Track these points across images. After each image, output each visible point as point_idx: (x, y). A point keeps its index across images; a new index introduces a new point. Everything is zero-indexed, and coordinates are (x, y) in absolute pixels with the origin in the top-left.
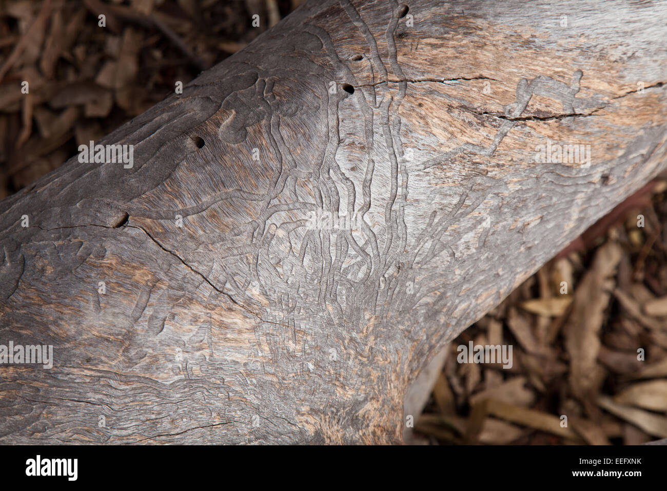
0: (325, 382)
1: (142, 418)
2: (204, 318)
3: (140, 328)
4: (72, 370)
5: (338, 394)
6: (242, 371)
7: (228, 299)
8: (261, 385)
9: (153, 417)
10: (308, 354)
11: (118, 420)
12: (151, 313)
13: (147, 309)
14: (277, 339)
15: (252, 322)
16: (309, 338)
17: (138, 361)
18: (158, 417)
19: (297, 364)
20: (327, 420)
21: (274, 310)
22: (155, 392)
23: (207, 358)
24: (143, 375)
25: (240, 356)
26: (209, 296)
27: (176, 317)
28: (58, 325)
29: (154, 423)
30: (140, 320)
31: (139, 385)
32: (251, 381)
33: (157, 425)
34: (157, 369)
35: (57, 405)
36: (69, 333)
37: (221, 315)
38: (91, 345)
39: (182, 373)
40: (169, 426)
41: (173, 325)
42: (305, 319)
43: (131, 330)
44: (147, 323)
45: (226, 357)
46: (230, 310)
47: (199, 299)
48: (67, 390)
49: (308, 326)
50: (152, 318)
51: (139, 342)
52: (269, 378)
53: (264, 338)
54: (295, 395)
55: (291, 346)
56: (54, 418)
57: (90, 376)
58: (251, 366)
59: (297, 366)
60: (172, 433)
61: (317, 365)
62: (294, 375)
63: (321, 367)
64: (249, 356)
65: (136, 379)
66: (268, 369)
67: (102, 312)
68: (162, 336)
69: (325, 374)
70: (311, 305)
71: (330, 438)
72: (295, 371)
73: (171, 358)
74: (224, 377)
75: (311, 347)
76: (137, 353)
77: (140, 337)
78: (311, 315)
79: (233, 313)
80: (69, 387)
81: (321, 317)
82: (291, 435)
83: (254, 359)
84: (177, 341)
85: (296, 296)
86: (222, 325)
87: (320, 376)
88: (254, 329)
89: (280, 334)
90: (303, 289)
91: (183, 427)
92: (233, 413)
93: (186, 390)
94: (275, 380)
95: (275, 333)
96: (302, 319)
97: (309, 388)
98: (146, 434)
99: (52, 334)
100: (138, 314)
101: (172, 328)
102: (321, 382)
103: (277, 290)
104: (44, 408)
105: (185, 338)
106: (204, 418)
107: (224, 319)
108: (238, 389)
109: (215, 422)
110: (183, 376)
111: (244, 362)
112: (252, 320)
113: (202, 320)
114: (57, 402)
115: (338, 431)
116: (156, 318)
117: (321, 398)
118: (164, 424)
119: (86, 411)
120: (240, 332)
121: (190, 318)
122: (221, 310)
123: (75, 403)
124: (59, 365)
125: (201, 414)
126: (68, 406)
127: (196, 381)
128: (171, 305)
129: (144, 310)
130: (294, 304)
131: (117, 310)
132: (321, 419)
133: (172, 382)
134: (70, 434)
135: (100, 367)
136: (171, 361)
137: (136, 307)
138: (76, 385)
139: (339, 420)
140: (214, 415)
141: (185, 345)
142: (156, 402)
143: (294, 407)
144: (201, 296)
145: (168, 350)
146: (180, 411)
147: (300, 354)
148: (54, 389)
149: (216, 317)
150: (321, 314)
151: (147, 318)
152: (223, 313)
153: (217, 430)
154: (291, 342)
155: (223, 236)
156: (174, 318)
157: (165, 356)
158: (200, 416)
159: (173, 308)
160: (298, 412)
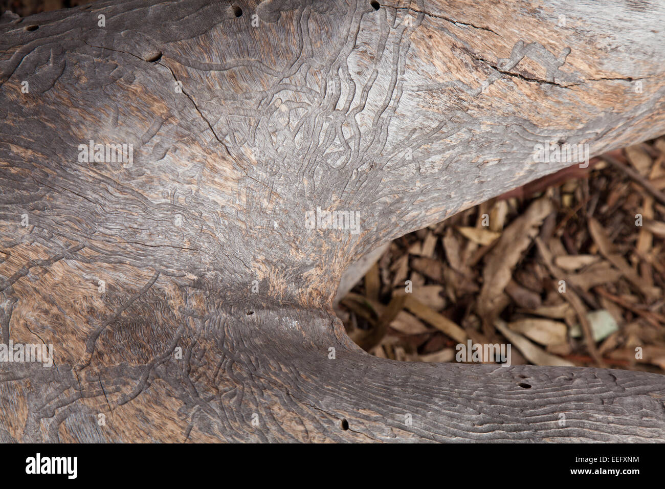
0: (284, 240)
1: (126, 224)
2: (200, 158)
3: (145, 151)
4: (80, 168)
5: (291, 254)
6: (219, 212)
7: (224, 149)
8: (231, 228)
9: (136, 226)
10: (277, 214)
11: (106, 220)
12: (158, 141)
13: (155, 137)
14: (255, 194)
15: (239, 174)
16: (281, 201)
17: (136, 177)
18: (139, 227)
19: (266, 219)
20: (276, 272)
21: (260, 170)
22: (143, 207)
23: (194, 192)
24: (137, 190)
25: (220, 198)
26: (210, 142)
27: (178, 151)
28: (79, 128)
29: (134, 231)
30: (147, 144)
31: (131, 197)
32: (224, 222)
33: (136, 234)
34: (150, 188)
35: (59, 192)
36: (86, 137)
37: (215, 161)
39: (169, 198)
40: (146, 238)
41: (173, 157)
42: (282, 185)
43: (138, 150)
44: (152, 149)
45: (208, 196)
46: (224, 158)
47: (201, 142)
48: (71, 183)
49: (283, 192)
50: (158, 146)
51: (141, 162)
52: (239, 224)
53: (244, 190)
54: (256, 244)
55: (265, 203)
56: (55, 202)
57: (93, 177)
58: (227, 210)
59: (265, 221)
60: (148, 244)
61: (281, 225)
62: (260, 227)
63: (284, 228)
64: (228, 201)
65: (130, 191)
66: (240, 216)
67: (118, 128)
68: (162, 163)
69: (285, 235)
70: (291, 174)
71: (274, 287)
72: (262, 225)
73: (164, 183)
74: (203, 212)
75: (280, 209)
76: (137, 171)
77: (143, 158)
78: (288, 183)
79: (225, 162)
80: (74, 181)
81: (297, 187)
82: (243, 275)
83: (231, 205)
84: (173, 171)
85: (281, 164)
86: (213, 169)
87: (281, 235)
88: (238, 180)
89: (259, 191)
90: (288, 160)
91: (158, 242)
92: (202, 243)
93: (169, 213)
94: (244, 227)
95: (255, 188)
96: (280, 184)
97: (269, 242)
98: (125, 238)
99: (71, 134)
100: (147, 139)
101: (172, 158)
102: (280, 240)
103: (267, 154)
104: (48, 192)
105: (180, 171)
106: (177, 240)
107: (216, 165)
108: (211, 225)
109: (184, 246)
110: (169, 201)
111: (223, 204)
112: (239, 173)
113: (198, 160)
114: (60, 190)
115: (282, 283)
116: (161, 146)
117: (276, 253)
118: (142, 235)
119: (82, 205)
120: (226, 179)
121: (189, 156)
122: (216, 157)
123: (75, 195)
124: (70, 160)
125: (175, 236)
126: (69, 196)
127: (179, 208)
128: (176, 140)
129: (152, 137)
130: (277, 170)
131: (130, 130)
132: (271, 270)
133: (159, 203)
134: (64, 219)
135: (103, 173)
136: (163, 185)
137: (147, 132)
138: (80, 181)
139: (286, 275)
140: (186, 240)
141: (178, 176)
142: (141, 215)
143: (253, 253)
144: (203, 139)
145: (163, 176)
146: (159, 228)
147: (270, 212)
148: (61, 179)
149: (210, 160)
150: (297, 185)
151: (154, 145)
152: (217, 159)
153: (184, 253)
154: (265, 200)
155: (235, 96)
156: (175, 151)
157: (159, 180)
158: (174, 237)
159: (177, 142)
160: (255, 259)
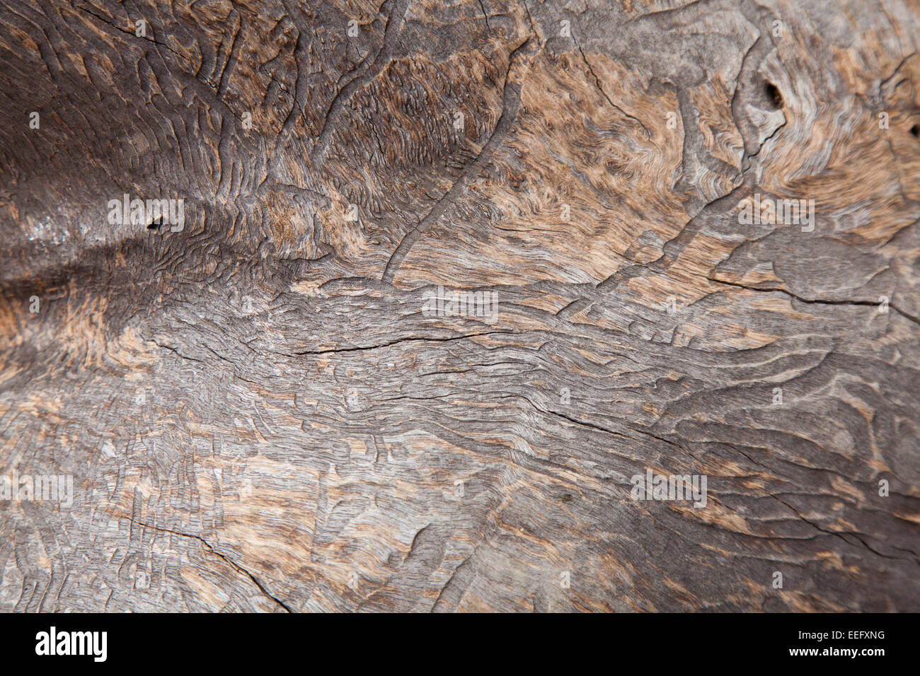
0: (82, 422)
1: (474, 378)
2: (327, 553)
3: (462, 544)
4: (598, 487)
5: (58, 400)
6: (262, 441)
7: (269, 588)
8: (223, 415)
9: (451, 377)
10: (110, 472)
11: (520, 380)
12: (434, 574)
13: (442, 584)
14: (176, 502)
15: (222, 538)
16: (103, 503)
17: (473, 480)
18: (442, 376)
19: (138, 454)
20: (89, 358)
21: (171, 559)
22: (443, 420)
23: (332, 470)
24: (465, 452)
25: (262, 470)
26: (308, 598)
27: (384, 558)
28: (616, 581)
29: (452, 365)
30: (461, 562)
31: (475, 436)
32: (245, 422)
33: (448, 360)
34: (437, 459)
35: (632, 425)
36: (599, 559)
37: (289, 556)
38: (561, 527)
39: (389, 446)
40: (423, 356)
41: (395, 542)
42: (106, 539)
43: (479, 543)
44: (447, 552)
45: (294, 468)
46: (268, 566)
47: (330, 593)
48: (611, 451)
49: (102, 525)
50: (433, 563)
51: (468, 516)
52: (204, 428)
53: (204, 502)
54: (152, 399)
55: (146, 488)
56: (639, 401)
57: (567, 468)
58: (242, 450)
59: (139, 451)
60: (417, 343)
61: (94, 452)
62: (150, 434)
63: (86, 449)
64: (243, 469)
65: (479, 448)
66: (207, 445)
67: (531, 591)
68: (420, 522)
69: (81, 435)
70: (86, 568)
71: (91, 323)
72: (146, 441)
73: (408, 476)
74: (301, 433)
75: (103, 485)
76: (474, 494)
77: (465, 525)
78: (92, 547)
79: (263, 558)
80: (606, 455)
81: (67, 544)
82: (175, 324)
83: (233, 462)
84: (390, 508)
85: (117, 586)
86: (291, 534)
87: (91, 432)
88: (223, 522)
89: (166, 510)
90: (98, 597)
91: (395, 352)
92: (289, 370)
93: (382, 417)
94: (192, 426)
95: (178, 514)
96: (112, 539)
97: (120, 410)
98: (471, 346)
99: (629, 566)
100: (462, 574)
101: (398, 537)
102: (92, 422)
103: (159, 599)
104: (656, 425)
105: (373, 511)
106: (351, 365)
107: (284, 547)
108: (274, 411)
109: (329, 358)
110: (385, 440)
111: (255, 458)
112: (223, 540)
113: (332, 547)
114: (632, 432)
115: (69, 339)
116: (425, 562)
117: (96, 393)
118: (433, 361)
119: (580, 405)
120: (254, 518)
121: (355, 554)
122: (287, 566)
123: (598, 424)
124: (623, 502)
125: (356, 373)
126: (612, 418)
127: (360, 429)
128: (391, 586)
129: (449, 583)
130: (124, 570)
131: (503, 589)
132: (103, 359)
133: (409, 433)
134: (613, 366)
135: (547, 480)
136: (409, 470)
137: (462, 592)
138: (593, 456)
139: (63, 359)
140: (330, 371)
141: (376, 498)
142: (443, 402)
143: (157, 379)
144: (325, 601)
145: (412, 490)
146: (398, 382)
147: (129, 472)
148: (634, 458)
149: (301, 553)
150: (67, 550)
151: (444, 563)
152: (284, 561)
153: (327, 340)
154: (146, 495)
156: (391, 556)
157: (419, 481)
158: (359, 369)
159: (389, 580)
160: (150, 369)
